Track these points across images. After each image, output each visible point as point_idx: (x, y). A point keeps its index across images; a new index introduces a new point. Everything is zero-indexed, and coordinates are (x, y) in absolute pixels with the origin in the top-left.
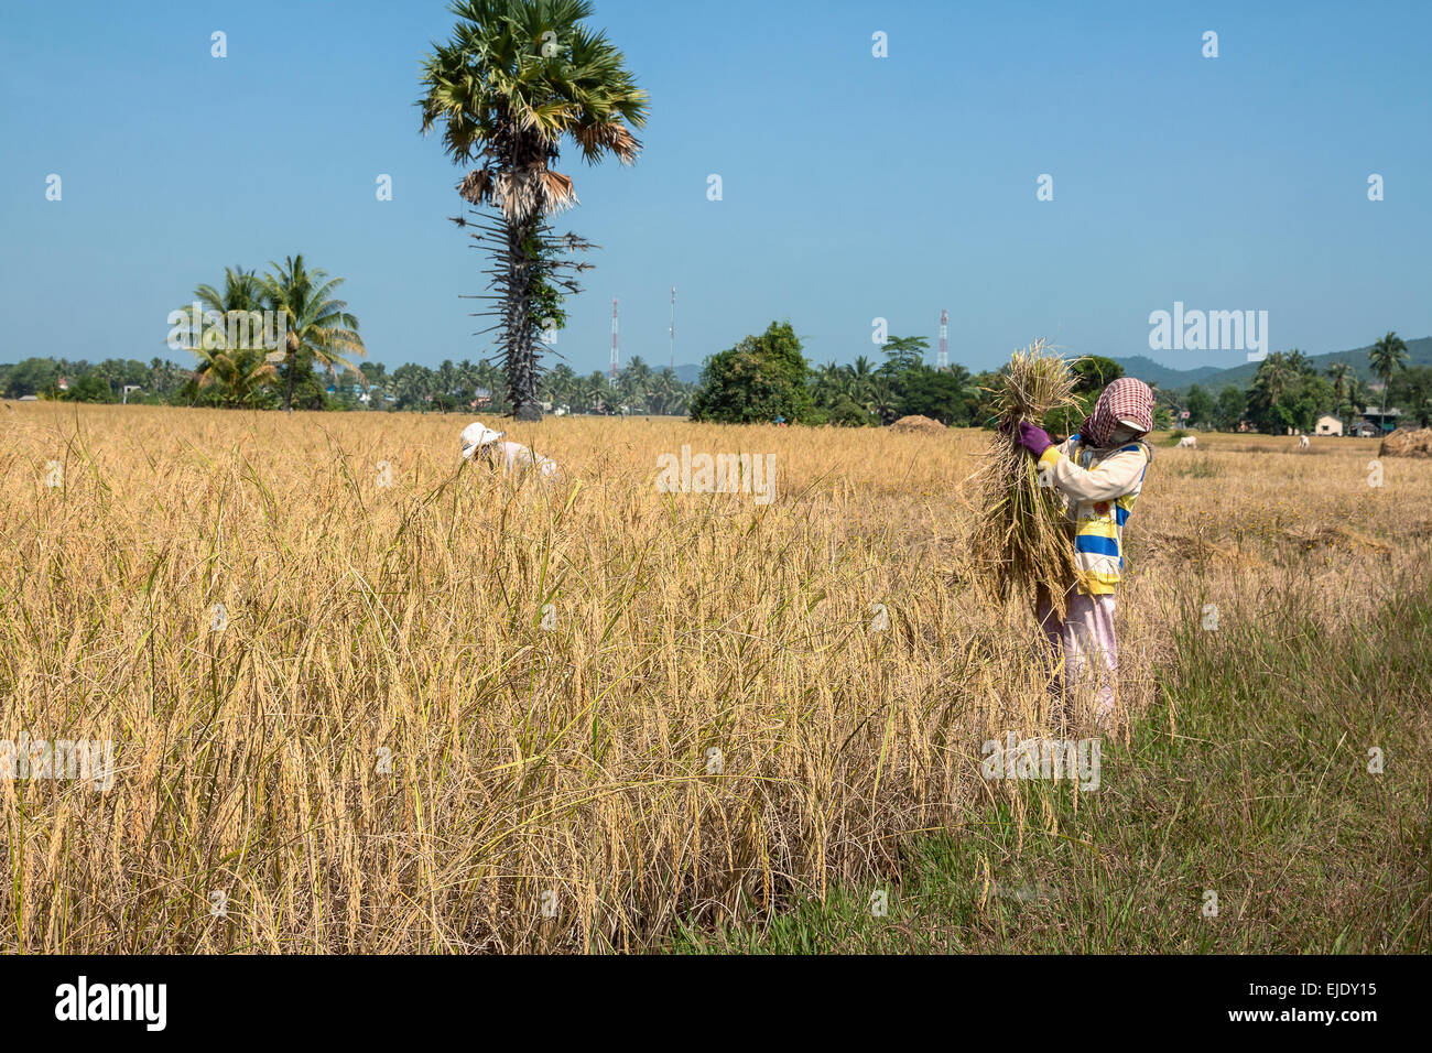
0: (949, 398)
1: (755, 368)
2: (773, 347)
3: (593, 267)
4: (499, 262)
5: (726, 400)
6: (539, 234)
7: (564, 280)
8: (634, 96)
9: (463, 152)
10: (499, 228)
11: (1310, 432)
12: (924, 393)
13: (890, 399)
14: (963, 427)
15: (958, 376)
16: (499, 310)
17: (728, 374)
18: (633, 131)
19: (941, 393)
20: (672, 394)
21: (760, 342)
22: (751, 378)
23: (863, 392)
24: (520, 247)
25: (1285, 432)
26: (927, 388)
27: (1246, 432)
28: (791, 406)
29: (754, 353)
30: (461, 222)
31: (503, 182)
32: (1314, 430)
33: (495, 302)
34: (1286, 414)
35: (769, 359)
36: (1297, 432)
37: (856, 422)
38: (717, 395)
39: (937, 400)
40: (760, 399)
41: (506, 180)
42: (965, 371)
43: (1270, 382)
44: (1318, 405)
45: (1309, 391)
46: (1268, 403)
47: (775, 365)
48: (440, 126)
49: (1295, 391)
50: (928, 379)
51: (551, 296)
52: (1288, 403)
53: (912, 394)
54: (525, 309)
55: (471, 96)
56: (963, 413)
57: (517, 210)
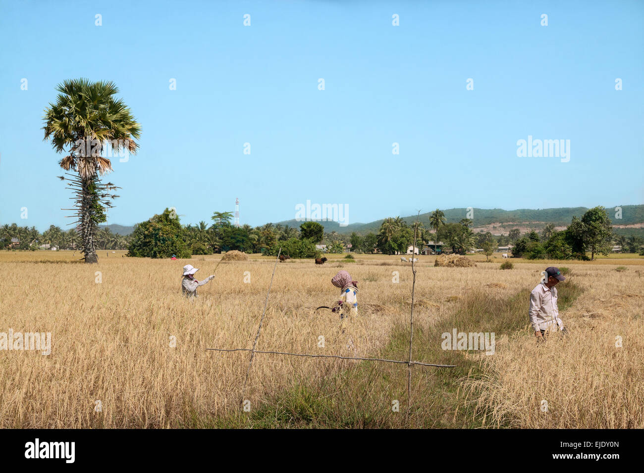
0: (243, 240)
1: (159, 229)
2: (167, 220)
3: (119, 196)
4: (79, 195)
5: (145, 244)
6: (96, 183)
7: (105, 202)
8: (135, 126)
9: (60, 147)
10: (77, 180)
11: (404, 253)
12: (232, 238)
13: (216, 241)
14: (250, 253)
15: (247, 230)
16: (77, 215)
17: (146, 232)
18: (136, 141)
19: (240, 238)
20: (109, 240)
21: (161, 217)
22: (157, 234)
23: (203, 238)
24: (87, 188)
25: (394, 253)
26: (233, 236)
27: (377, 253)
28: (176, 247)
29: (158, 222)
30: (62, 178)
31: (81, 161)
32: (406, 252)
33: (77, 212)
34: (394, 245)
35: (165, 225)
36: (399, 253)
37: (202, 252)
38: (141, 242)
39: (238, 241)
40: (161, 244)
41: (83, 161)
42: (251, 228)
43: (387, 231)
44: (408, 241)
45: (404, 235)
46: (386, 241)
47: (168, 228)
48: (52, 137)
49: (398, 235)
50: (233, 232)
51: (101, 208)
52: (395, 240)
53: (226, 239)
54: (90, 214)
55: (68, 126)
56: (250, 247)
57: (87, 173)
